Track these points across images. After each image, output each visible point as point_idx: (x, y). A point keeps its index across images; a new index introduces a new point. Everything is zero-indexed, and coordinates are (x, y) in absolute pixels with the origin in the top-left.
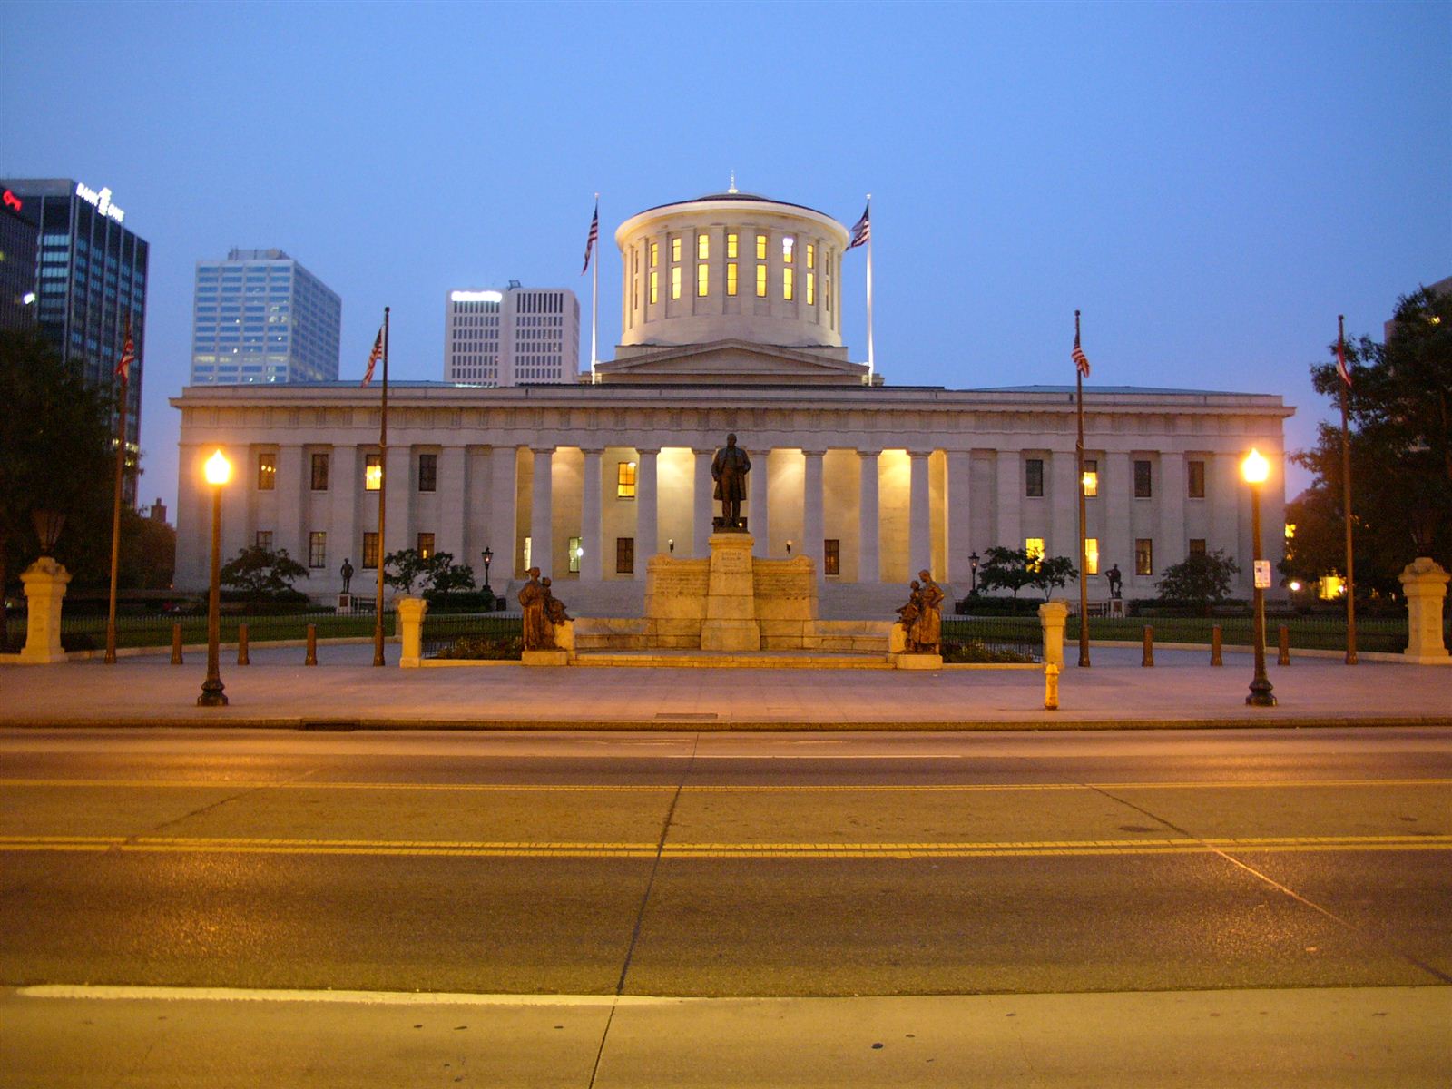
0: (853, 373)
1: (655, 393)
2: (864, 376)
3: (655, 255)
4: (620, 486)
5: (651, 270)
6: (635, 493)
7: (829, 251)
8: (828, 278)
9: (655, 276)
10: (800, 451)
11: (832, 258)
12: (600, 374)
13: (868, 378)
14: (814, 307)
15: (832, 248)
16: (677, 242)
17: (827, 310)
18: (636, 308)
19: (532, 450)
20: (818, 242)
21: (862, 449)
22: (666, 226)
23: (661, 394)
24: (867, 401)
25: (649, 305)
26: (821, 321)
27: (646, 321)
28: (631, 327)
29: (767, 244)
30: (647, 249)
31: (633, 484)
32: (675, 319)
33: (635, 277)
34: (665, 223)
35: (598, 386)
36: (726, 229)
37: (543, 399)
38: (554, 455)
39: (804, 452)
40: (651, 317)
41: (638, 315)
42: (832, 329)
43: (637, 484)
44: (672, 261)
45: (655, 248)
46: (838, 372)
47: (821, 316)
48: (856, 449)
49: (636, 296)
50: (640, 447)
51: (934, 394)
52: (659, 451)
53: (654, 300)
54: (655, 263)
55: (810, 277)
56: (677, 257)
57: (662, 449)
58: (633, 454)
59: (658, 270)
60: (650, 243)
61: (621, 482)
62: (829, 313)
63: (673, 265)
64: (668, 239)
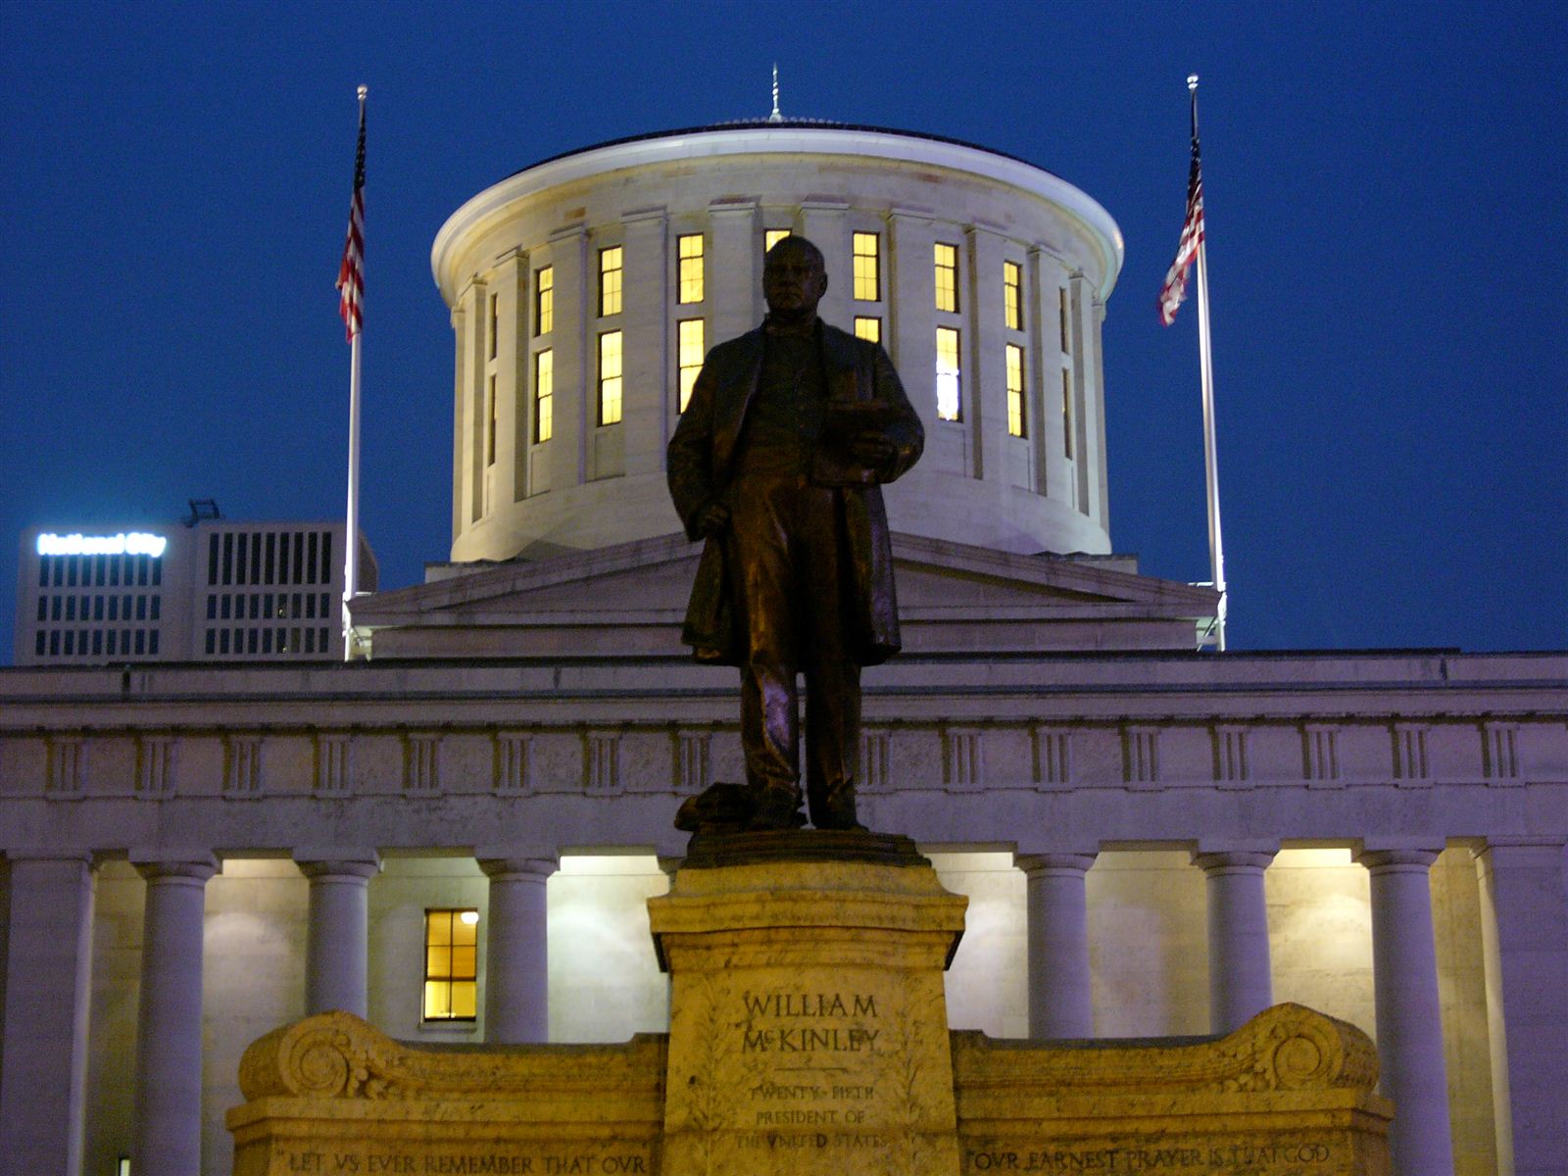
0: (1168, 612)
1: (540, 679)
2: (1203, 623)
3: (547, 300)
4: (429, 985)
5: (534, 344)
6: (477, 1009)
7: (1067, 285)
8: (1068, 362)
9: (546, 361)
10: (1007, 858)
11: (1075, 304)
12: (366, 631)
13: (1212, 632)
14: (1030, 442)
15: (1076, 276)
16: (612, 259)
17: (1068, 454)
18: (492, 461)
19: (137, 865)
20: (1034, 252)
21: (1208, 845)
22: (581, 212)
23: (557, 679)
24: (1218, 689)
25: (531, 448)
26: (1050, 488)
27: (520, 495)
28: (477, 515)
29: (883, 259)
30: (523, 285)
31: (474, 979)
32: (610, 484)
33: (491, 368)
34: (575, 205)
35: (359, 663)
36: (758, 213)
37: (175, 700)
38: (212, 885)
39: (1019, 860)
40: (536, 482)
41: (497, 479)
42: (1085, 509)
43: (482, 979)
44: (600, 314)
45: (547, 279)
46: (1121, 610)
47: (1050, 472)
48: (1190, 844)
49: (493, 423)
50: (490, 853)
51: (1435, 663)
52: (555, 864)
53: (546, 431)
54: (546, 325)
55: (1012, 356)
56: (612, 304)
57: (566, 861)
58: (471, 878)
59: (555, 345)
60: (533, 267)
61: (431, 972)
62: (1072, 464)
63: (601, 325)
64: (585, 254)
